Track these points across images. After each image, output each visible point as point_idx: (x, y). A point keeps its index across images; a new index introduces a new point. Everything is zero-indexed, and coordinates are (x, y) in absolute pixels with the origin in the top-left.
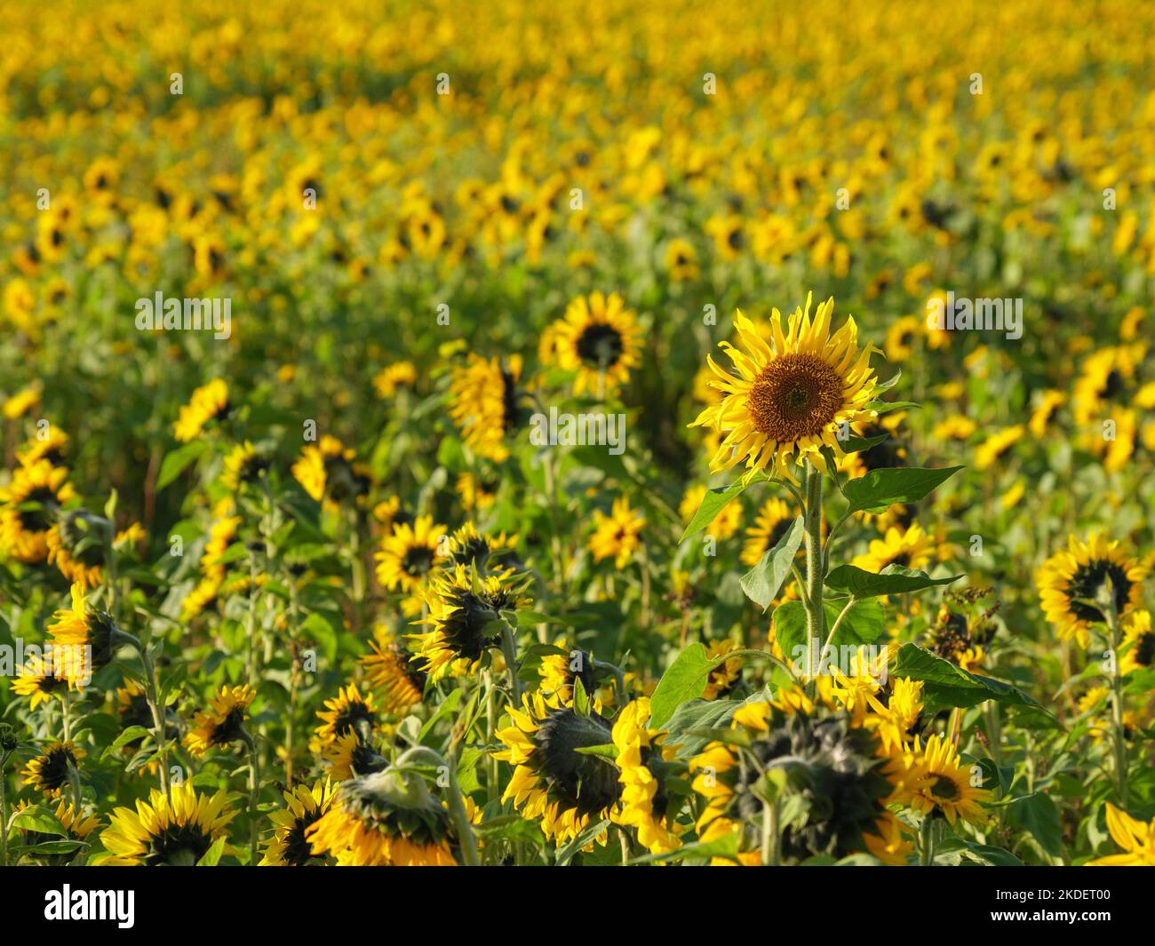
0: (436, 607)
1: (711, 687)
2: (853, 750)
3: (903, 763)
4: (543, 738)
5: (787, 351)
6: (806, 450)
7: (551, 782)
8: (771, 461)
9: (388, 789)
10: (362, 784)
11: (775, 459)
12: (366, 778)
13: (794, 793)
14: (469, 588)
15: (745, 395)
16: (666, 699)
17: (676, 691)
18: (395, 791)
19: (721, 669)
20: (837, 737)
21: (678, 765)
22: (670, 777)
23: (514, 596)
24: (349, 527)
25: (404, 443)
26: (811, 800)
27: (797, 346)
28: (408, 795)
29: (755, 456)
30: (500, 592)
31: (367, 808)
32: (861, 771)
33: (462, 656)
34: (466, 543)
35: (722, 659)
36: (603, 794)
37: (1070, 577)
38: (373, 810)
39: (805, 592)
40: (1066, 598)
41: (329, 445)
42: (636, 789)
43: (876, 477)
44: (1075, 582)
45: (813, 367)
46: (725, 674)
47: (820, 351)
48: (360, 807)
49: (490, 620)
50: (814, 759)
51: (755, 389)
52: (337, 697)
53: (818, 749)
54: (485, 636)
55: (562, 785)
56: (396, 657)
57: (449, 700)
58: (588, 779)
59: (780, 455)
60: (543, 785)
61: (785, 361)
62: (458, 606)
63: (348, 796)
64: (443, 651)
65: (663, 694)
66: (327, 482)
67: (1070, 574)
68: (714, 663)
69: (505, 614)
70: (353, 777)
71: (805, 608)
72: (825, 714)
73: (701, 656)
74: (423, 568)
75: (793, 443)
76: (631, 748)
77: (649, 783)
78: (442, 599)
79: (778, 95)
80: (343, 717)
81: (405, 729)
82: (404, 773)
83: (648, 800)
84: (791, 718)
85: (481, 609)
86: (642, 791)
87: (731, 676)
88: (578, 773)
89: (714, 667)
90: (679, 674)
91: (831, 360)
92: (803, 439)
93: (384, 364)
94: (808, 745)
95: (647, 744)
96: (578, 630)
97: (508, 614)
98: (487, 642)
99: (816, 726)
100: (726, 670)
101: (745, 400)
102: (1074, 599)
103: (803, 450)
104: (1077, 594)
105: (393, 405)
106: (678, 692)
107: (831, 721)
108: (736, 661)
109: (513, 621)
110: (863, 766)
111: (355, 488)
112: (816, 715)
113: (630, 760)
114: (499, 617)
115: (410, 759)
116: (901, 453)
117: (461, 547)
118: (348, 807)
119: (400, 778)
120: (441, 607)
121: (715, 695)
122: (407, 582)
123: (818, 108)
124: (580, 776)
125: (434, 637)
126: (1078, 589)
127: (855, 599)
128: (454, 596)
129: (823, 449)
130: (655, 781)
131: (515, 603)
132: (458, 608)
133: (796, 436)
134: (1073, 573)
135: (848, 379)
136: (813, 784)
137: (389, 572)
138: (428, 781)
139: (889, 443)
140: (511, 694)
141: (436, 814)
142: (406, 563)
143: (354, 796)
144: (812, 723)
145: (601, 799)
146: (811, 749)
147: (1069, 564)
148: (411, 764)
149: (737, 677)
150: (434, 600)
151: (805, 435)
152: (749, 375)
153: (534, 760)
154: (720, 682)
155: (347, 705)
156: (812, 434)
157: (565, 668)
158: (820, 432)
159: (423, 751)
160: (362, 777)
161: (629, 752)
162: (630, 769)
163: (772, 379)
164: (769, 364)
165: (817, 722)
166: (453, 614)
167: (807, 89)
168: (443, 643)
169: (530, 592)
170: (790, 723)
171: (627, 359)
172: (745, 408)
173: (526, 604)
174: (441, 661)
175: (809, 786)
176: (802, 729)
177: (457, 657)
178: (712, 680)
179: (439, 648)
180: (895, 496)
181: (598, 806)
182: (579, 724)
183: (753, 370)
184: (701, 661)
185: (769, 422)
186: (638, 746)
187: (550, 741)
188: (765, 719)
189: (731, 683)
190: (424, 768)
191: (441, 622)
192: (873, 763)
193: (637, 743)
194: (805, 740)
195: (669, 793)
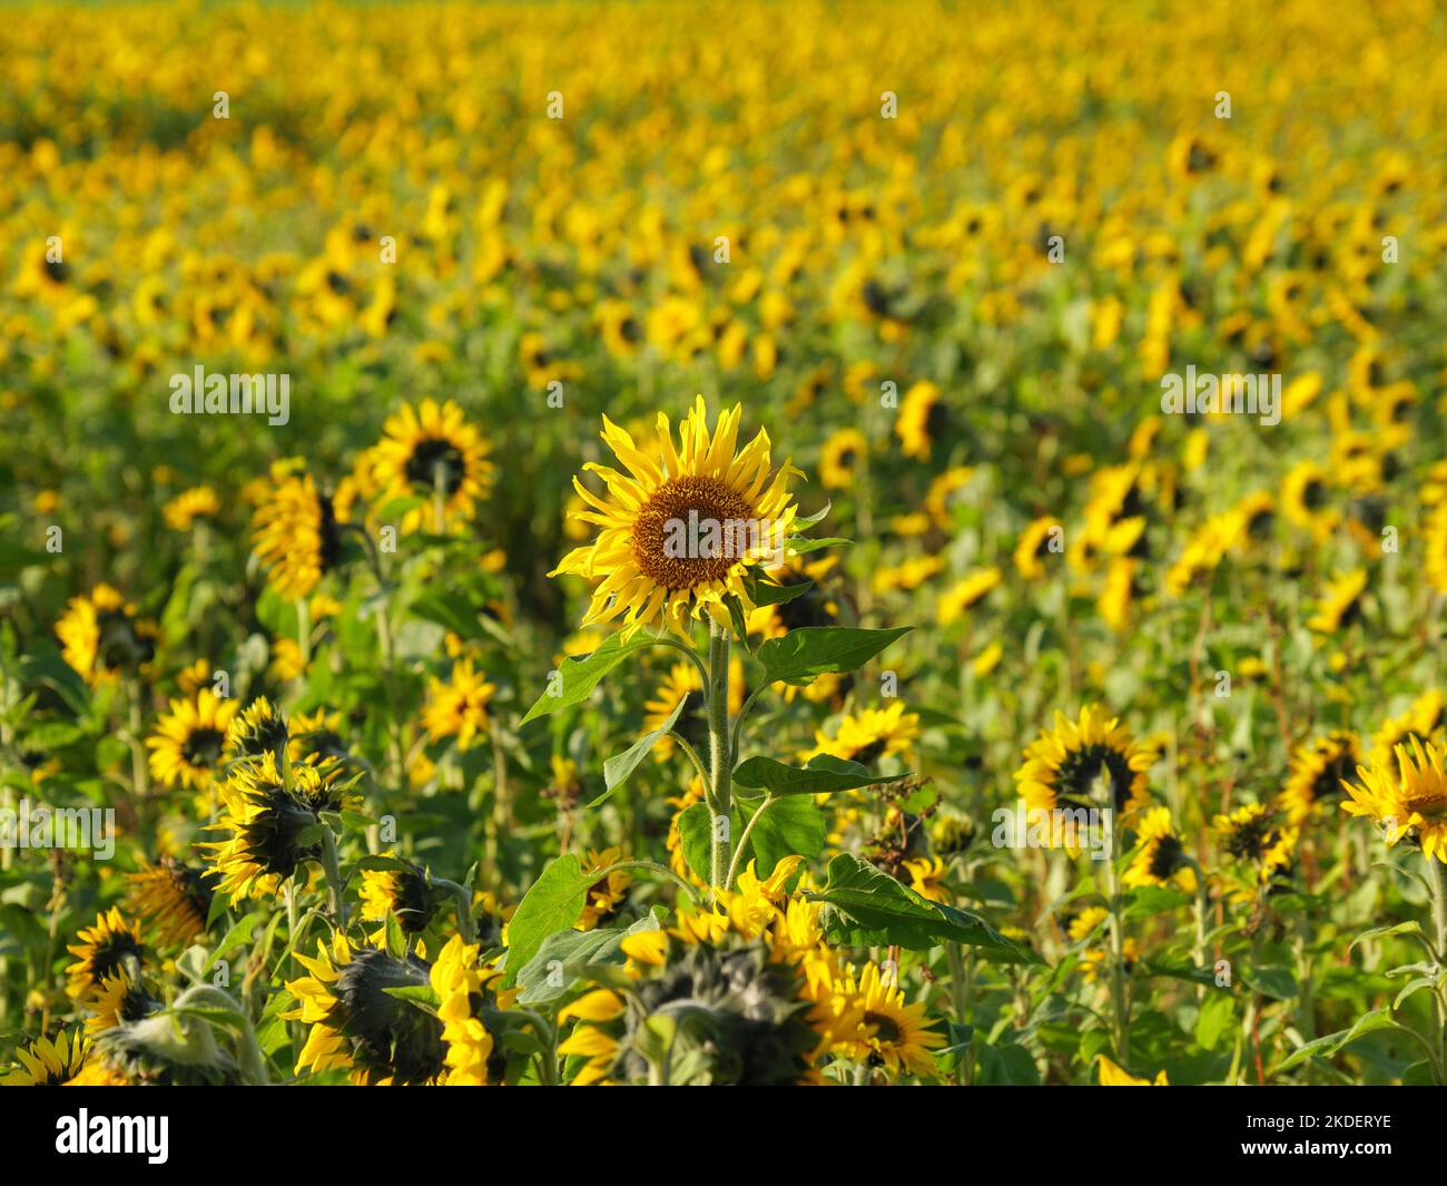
0: (237, 807)
1: (589, 911)
2: (770, 991)
3: (832, 1007)
4: (346, 987)
5: (682, 471)
6: (705, 599)
7: (357, 1043)
8: (659, 612)
9: (162, 1039)
10: (129, 1033)
11: (665, 611)
12: (135, 1025)
13: (693, 1047)
14: (281, 782)
15: (628, 528)
16: (529, 925)
17: (541, 915)
18: (171, 1042)
19: (601, 886)
20: (750, 974)
21: (518, 1015)
22: (509, 1031)
23: (339, 792)
24: (129, 702)
25: (205, 594)
26: (713, 1056)
27: (693, 465)
28: (187, 1047)
29: (637, 608)
30: (320, 788)
31: (133, 1063)
32: (778, 1018)
33: (270, 871)
34: (258, 725)
35: (603, 873)
36: (426, 1057)
37: (1057, 767)
38: (140, 1065)
39: (709, 786)
40: (1052, 793)
41: (104, 596)
42: (465, 1048)
43: (801, 638)
44: (1062, 773)
45: (715, 493)
46: (608, 894)
47: (724, 472)
48: (124, 1062)
49: (307, 824)
50: (721, 1003)
51: (640, 522)
52: (95, 925)
53: (726, 990)
54: (300, 846)
55: (372, 1047)
56: (171, 874)
57: (238, 929)
58: (406, 1036)
59: (671, 606)
60: (349, 1048)
61: (679, 485)
62: (265, 806)
63: (109, 1047)
64: (245, 865)
65: (526, 918)
66: (100, 640)
67: (1056, 762)
68: (592, 879)
69: (326, 817)
70: (118, 1024)
71: (709, 807)
72: (737, 943)
73: (575, 871)
74: (210, 757)
75: (688, 591)
76: (457, 995)
77: (483, 1040)
78: (244, 797)
79: (692, 141)
80: (101, 951)
81: (187, 963)
82: (183, 1017)
83: (481, 1063)
84: (692, 952)
85: (295, 810)
86: (472, 1051)
87: (616, 897)
88: (392, 1030)
89: (592, 883)
90: (546, 894)
91: (738, 484)
92: (701, 585)
93: (176, 490)
94: (714, 985)
95: (477, 990)
96: (417, 838)
97: (332, 817)
98: (303, 853)
99: (724, 960)
100: (608, 889)
101: (626, 535)
102: (1061, 796)
103: (701, 599)
104: (1066, 788)
105: (189, 544)
106: (545, 917)
107: (744, 952)
108: (622, 877)
109: (337, 827)
110: (781, 1012)
111: (137, 652)
112: (725, 946)
113: (456, 1011)
114: (319, 821)
115: (191, 1000)
116: (831, 608)
117: (251, 731)
118: (109, 1063)
119: (177, 1024)
120: (243, 808)
121: (595, 921)
122: (188, 774)
123: (743, 160)
124: (395, 1035)
125: (233, 846)
126: (1066, 782)
127: (773, 796)
128: (261, 794)
129: (727, 598)
130: (489, 1038)
131: (340, 802)
132: (263, 809)
133: (692, 582)
134: (1060, 761)
135: (759, 508)
136: (718, 1036)
137: (166, 763)
138: (215, 1030)
139: (814, 596)
140: (333, 921)
141: (224, 1072)
142: (188, 750)
143: (117, 1047)
144: (718, 956)
145: (424, 1064)
146: (718, 990)
147: (1056, 751)
148: (192, 1006)
149: (623, 897)
150: (234, 798)
151: (704, 580)
152: (634, 504)
153: (335, 1017)
154: (600, 904)
155: (107, 936)
156: (714, 579)
157: (393, 887)
158: (723, 576)
159: (208, 990)
160: (130, 1024)
161: (454, 1001)
162: (457, 1023)
163: (662, 508)
164: (658, 488)
165: (726, 954)
166: (259, 816)
167: (726, 132)
168: (245, 854)
169: (359, 789)
170: (691, 957)
171: (471, 487)
172: (627, 545)
173: (353, 803)
174: (243, 877)
175: (712, 1039)
176: (706, 963)
177: (263, 873)
178: (591, 902)
179: (240, 860)
180: (824, 664)
181: (421, 1072)
182: (393, 969)
183: (638, 497)
184: (573, 876)
185: (657, 564)
186: (466, 993)
187: (356, 991)
188: (662, 951)
189: (615, 906)
190: (209, 1010)
191: (243, 827)
192: (795, 1007)
193: (465, 989)
194: (710, 978)
195: (508, 1051)
